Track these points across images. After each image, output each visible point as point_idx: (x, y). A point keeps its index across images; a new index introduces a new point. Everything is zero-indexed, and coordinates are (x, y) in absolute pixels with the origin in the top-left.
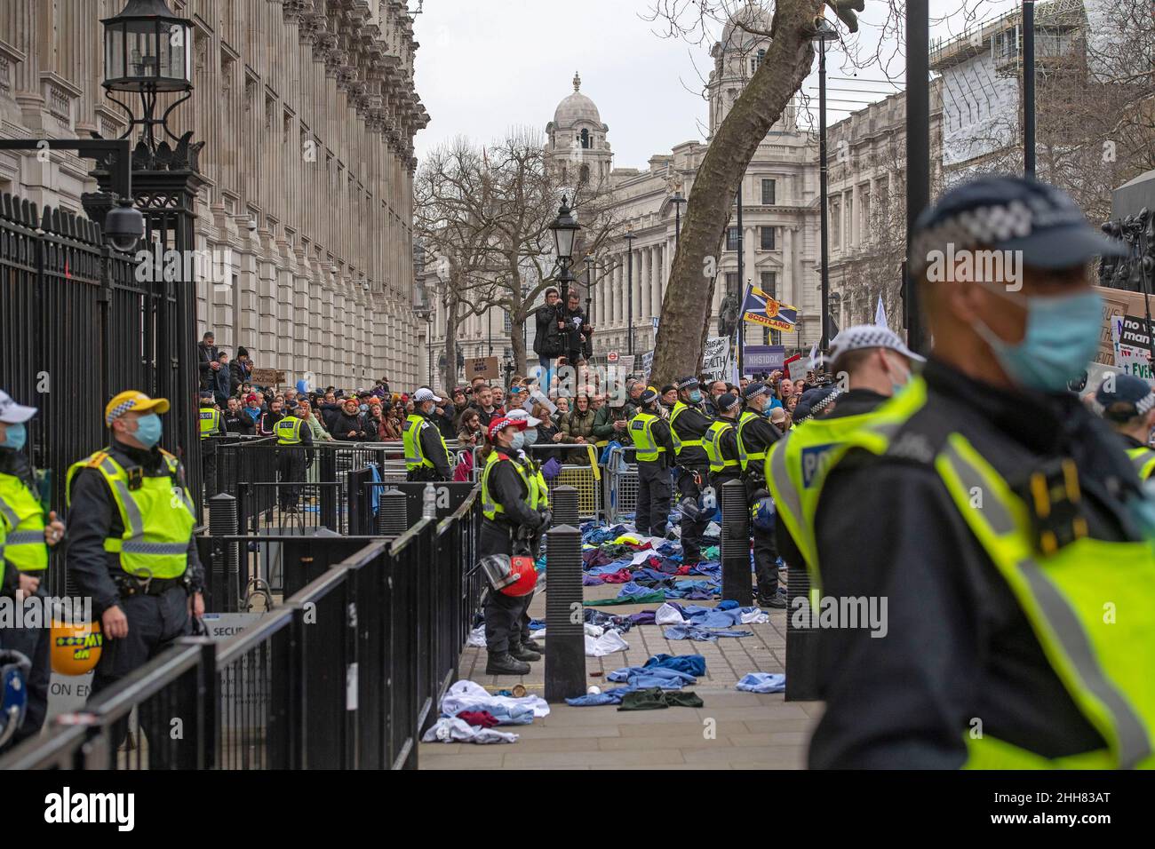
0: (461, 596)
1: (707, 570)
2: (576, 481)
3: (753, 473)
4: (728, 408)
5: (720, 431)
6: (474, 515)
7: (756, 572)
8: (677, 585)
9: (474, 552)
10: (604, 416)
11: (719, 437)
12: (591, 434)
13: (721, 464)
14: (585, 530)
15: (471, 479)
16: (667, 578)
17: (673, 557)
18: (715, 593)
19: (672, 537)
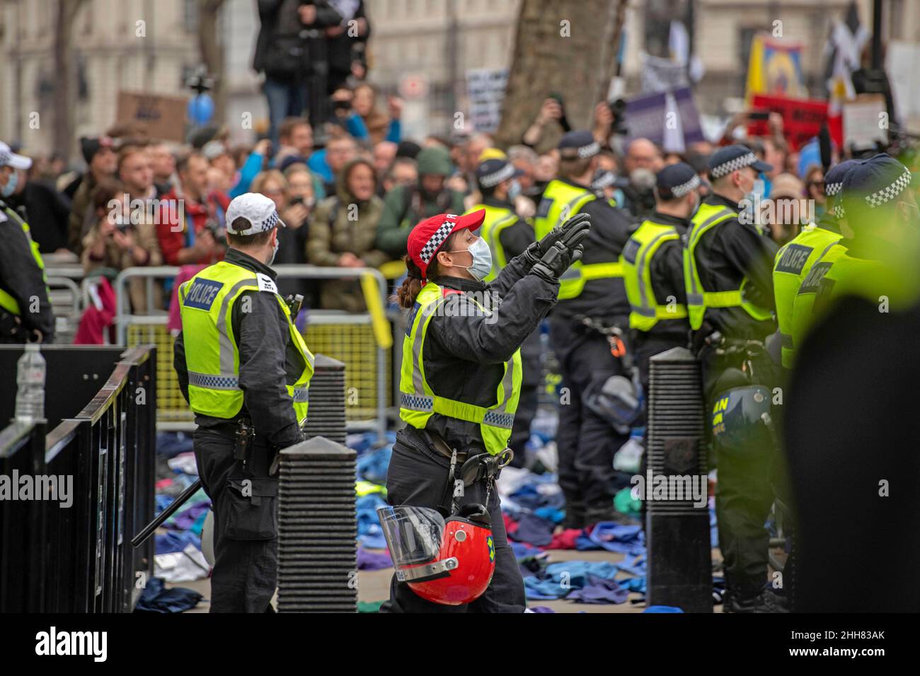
0: (92, 590)
1: (615, 540)
2: (338, 348)
3: (716, 335)
4: (677, 191)
5: (651, 244)
6: (123, 416)
7: (722, 546)
8: (552, 570)
9: (121, 496)
10: (399, 206)
11: (649, 255)
12: (373, 246)
13: (651, 313)
14: (360, 448)
15: (113, 340)
16: (529, 557)
17: (542, 512)
18: (632, 590)
19: (539, 469)
